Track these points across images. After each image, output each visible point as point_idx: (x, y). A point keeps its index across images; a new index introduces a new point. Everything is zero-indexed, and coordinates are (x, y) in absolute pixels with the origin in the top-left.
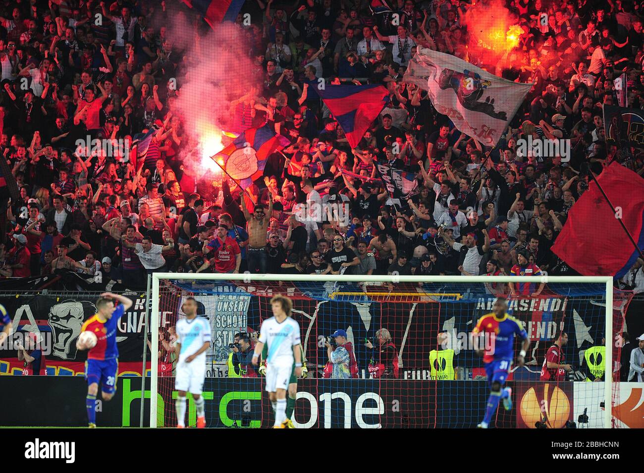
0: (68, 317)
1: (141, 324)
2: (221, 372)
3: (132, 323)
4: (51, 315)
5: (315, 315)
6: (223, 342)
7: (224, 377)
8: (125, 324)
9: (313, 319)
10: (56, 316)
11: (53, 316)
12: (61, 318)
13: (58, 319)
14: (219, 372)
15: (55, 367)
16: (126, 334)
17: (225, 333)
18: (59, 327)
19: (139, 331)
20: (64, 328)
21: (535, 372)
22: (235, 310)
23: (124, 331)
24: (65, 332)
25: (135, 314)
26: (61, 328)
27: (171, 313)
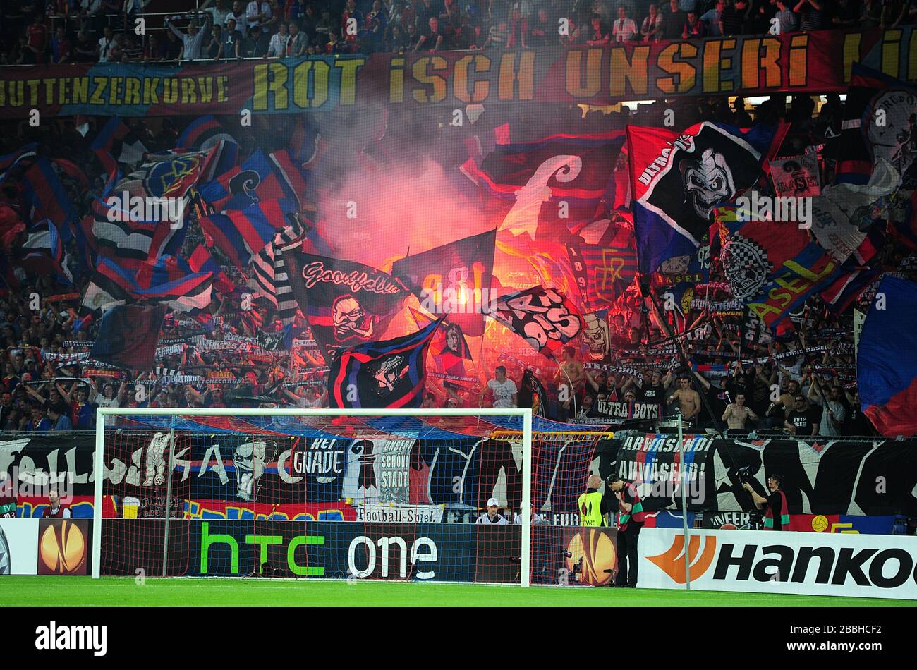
0: (251, 458)
1: (314, 464)
2: (385, 514)
3: (307, 463)
4: (236, 455)
5: (471, 455)
6: (387, 483)
7: (387, 521)
8: (300, 464)
9: (469, 458)
10: (241, 457)
11: (238, 456)
12: (245, 458)
13: (242, 459)
14: (383, 514)
15: (239, 509)
16: (301, 475)
17: (390, 473)
18: (243, 467)
19: (313, 472)
20: (247, 469)
21: (677, 517)
22: (400, 449)
23: (300, 472)
24: (248, 472)
25: (310, 453)
26: (245, 468)
27: (342, 452)
